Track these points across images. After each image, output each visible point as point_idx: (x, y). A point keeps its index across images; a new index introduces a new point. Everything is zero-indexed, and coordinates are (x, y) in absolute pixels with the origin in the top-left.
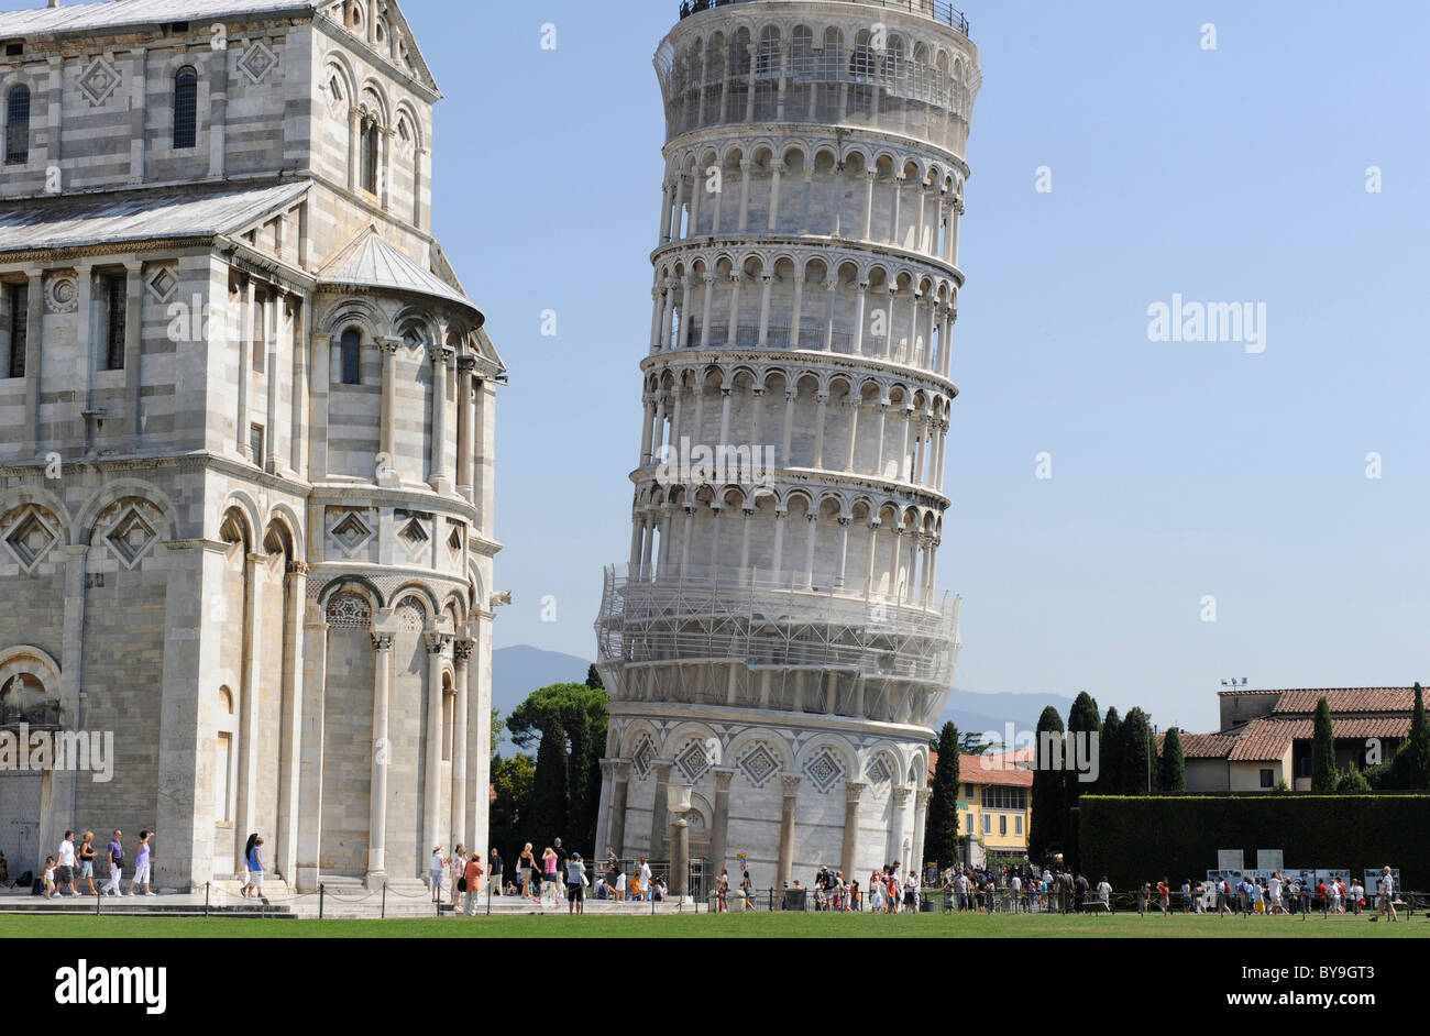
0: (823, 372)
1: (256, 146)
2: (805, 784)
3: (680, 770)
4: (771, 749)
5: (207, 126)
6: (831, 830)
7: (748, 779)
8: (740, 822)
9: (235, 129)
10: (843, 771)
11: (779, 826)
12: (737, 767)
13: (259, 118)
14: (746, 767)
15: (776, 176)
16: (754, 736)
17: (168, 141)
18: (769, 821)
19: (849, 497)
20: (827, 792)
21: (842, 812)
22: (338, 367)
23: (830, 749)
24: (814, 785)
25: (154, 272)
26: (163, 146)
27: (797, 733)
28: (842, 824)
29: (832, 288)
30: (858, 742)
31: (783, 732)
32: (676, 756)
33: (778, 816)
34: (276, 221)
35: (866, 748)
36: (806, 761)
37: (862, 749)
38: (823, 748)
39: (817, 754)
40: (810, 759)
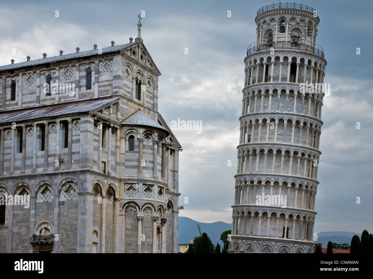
0: (283, 148)
1: (107, 88)
4: (270, 247)
5: (94, 84)
9: (101, 84)
13: (107, 81)
15: (271, 97)
16: (265, 244)
17: (85, 88)
19: (290, 181)
22: (127, 146)
23: (285, 247)
25: (75, 122)
26: (84, 90)
27: (276, 243)
29: (285, 126)
30: (293, 245)
31: (272, 243)
32: (245, 249)
34: (109, 107)
35: (295, 247)
36: (279, 250)
37: (294, 247)
38: (283, 247)
39: (282, 248)
40: (280, 250)
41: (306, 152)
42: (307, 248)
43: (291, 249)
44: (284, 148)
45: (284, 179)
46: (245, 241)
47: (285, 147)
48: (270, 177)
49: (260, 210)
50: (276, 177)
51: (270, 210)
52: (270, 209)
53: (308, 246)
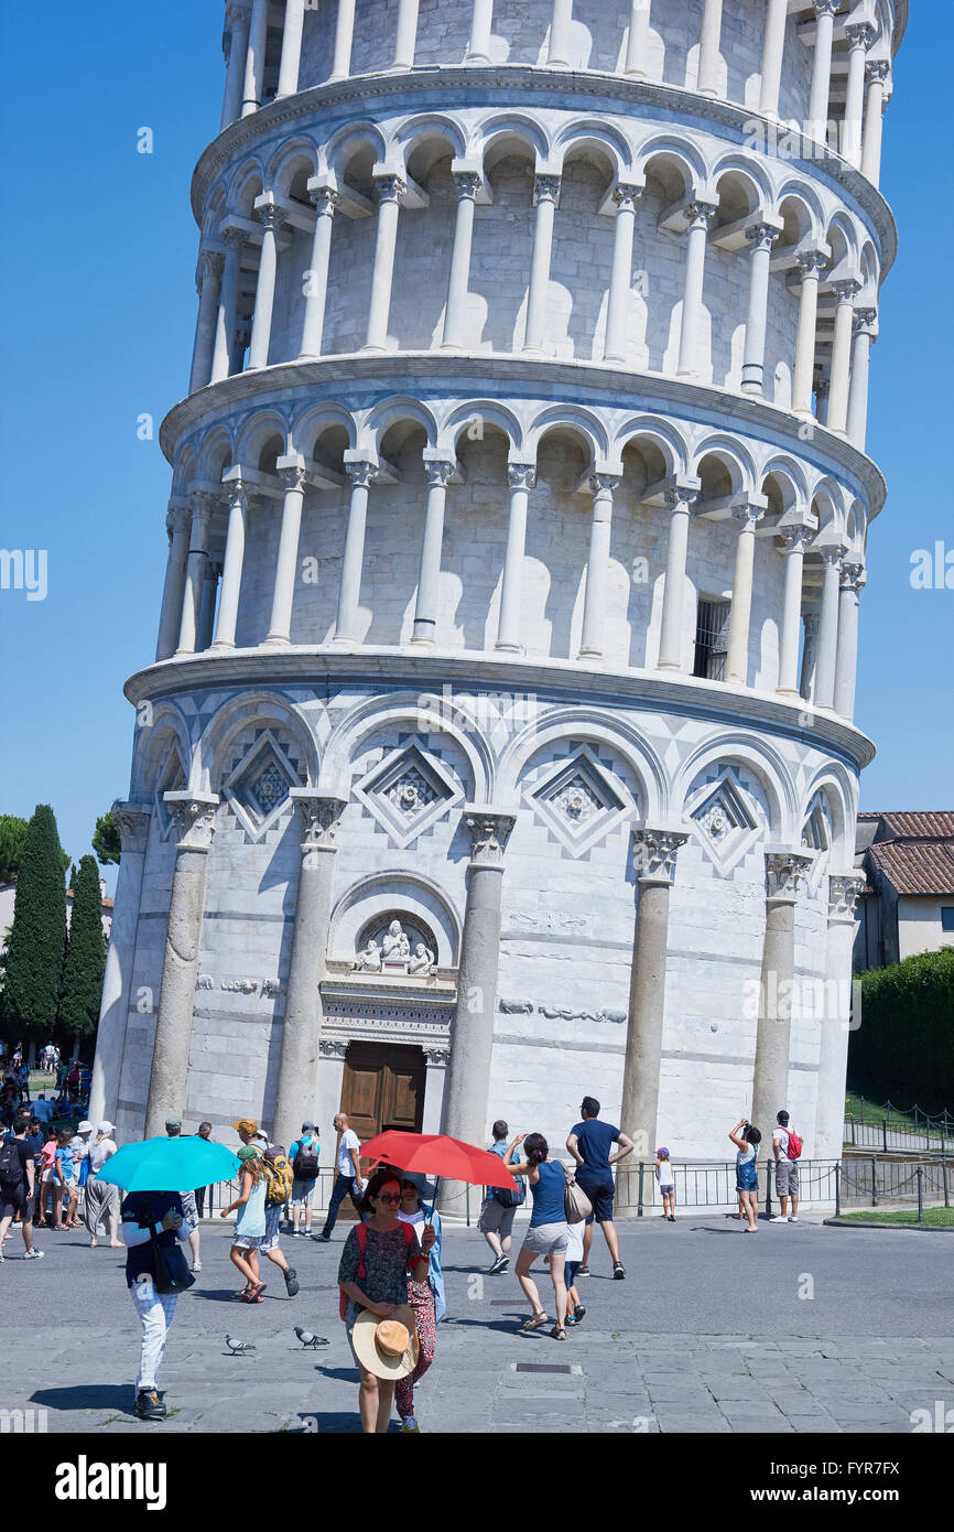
3: (366, 814)
4: (610, 763)
7: (552, 838)
8: (533, 947)
11: (629, 957)
12: (524, 805)
16: (569, 731)
18: (603, 945)
20: (730, 877)
21: (762, 925)
23: (736, 770)
24: (705, 858)
28: (759, 954)
31: (641, 720)
33: (627, 935)
35: (808, 772)
37: (801, 774)
39: (710, 780)
40: (697, 792)
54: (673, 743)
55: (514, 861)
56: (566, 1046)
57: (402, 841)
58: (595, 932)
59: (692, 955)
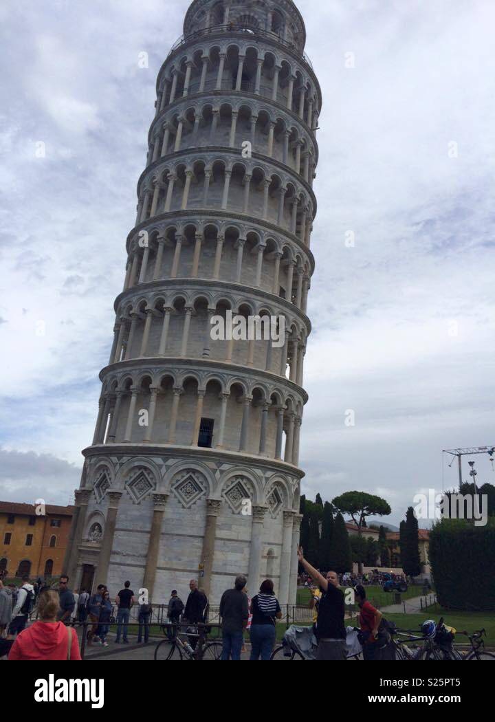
0: (199, 221)
2: (171, 500)
3: (94, 494)
4: (149, 474)
6: (192, 539)
7: (131, 498)
8: (123, 532)
10: (204, 491)
11: (149, 535)
12: (125, 489)
14: (132, 489)
16: (136, 464)
18: (141, 532)
19: (213, 295)
20: (190, 508)
21: (202, 524)
23: (194, 473)
24: (180, 502)
27: (165, 460)
28: (202, 534)
30: (215, 467)
31: (153, 459)
33: (148, 527)
35: (222, 472)
36: (174, 482)
37: (218, 472)
38: (188, 473)
39: (183, 477)
40: (178, 481)
41: (259, 232)
42: (267, 479)
43: (209, 479)
44: (201, 219)
45: (199, 292)
46: (95, 459)
47: (203, 217)
48: (164, 288)
49: (134, 371)
50: (178, 287)
51: (156, 368)
52: (159, 366)
53: (269, 474)
54: (164, 467)
55: (122, 505)
56: (128, 565)
57: (99, 502)
58: (141, 528)
59: (172, 534)
